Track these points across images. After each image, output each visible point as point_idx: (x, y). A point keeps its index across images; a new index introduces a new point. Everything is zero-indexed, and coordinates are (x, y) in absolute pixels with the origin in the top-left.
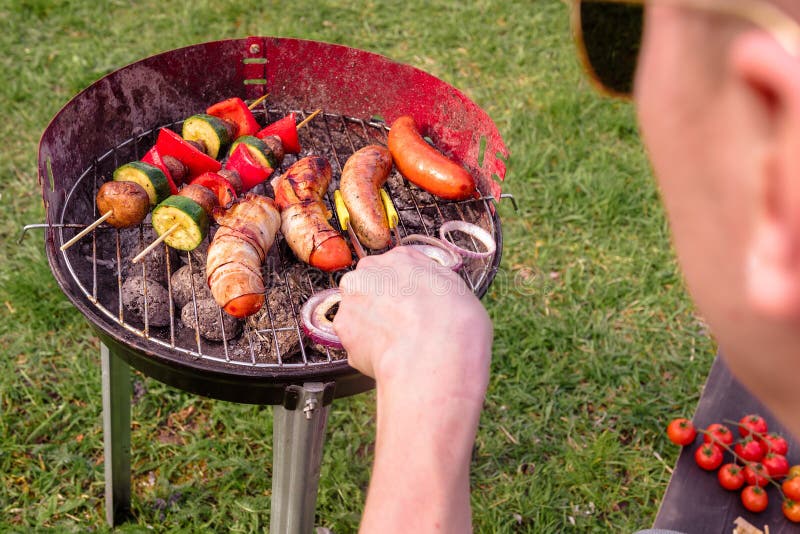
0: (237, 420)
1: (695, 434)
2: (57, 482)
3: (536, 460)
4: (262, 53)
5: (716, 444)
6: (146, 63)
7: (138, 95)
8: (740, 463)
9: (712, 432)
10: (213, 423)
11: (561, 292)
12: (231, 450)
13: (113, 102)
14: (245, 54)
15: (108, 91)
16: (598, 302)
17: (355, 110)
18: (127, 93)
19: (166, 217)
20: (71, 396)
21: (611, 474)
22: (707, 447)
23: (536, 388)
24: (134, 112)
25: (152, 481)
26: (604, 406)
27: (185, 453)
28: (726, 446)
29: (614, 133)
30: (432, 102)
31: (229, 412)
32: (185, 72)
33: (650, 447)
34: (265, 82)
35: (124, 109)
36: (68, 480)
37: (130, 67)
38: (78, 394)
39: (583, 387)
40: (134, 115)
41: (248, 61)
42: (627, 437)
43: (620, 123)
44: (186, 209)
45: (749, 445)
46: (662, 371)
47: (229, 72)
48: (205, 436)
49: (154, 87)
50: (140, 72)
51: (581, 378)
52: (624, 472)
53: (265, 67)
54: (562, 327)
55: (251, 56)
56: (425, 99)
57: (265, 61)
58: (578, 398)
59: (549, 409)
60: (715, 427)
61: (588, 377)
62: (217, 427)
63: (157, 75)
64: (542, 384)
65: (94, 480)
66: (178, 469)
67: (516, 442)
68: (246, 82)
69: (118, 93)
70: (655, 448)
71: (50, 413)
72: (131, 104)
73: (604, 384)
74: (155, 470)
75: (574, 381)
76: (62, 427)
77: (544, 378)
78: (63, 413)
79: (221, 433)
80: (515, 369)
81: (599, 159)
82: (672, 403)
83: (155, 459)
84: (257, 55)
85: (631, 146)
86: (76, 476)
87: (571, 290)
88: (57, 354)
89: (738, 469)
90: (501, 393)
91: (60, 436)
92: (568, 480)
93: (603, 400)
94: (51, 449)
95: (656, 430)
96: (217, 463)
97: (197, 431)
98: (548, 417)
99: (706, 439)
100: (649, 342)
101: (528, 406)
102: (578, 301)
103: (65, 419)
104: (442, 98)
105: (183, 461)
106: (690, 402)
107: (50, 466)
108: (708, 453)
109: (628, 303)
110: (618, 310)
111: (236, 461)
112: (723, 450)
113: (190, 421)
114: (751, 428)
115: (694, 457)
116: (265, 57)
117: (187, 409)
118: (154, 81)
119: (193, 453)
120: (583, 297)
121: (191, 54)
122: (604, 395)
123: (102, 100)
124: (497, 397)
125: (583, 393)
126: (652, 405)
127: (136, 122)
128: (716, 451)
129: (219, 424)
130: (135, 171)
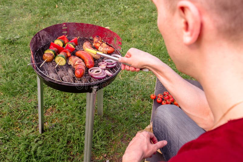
0: (62, 108)
1: (156, 97)
2: (26, 127)
3: (126, 107)
4: (66, 26)
5: (160, 97)
6: (44, 30)
7: (43, 36)
8: (166, 100)
9: (159, 95)
10: (57, 110)
11: (123, 74)
12: (62, 115)
13: (39, 39)
14: (63, 27)
15: (38, 36)
16: (131, 75)
17: (86, 36)
18: (41, 36)
19: (58, 59)
20: (23, 109)
21: (141, 107)
22: (159, 98)
23: (122, 93)
24: (42, 40)
25: (47, 124)
26: (137, 95)
27: (52, 117)
28: (163, 98)
29: (126, 41)
30: (103, 33)
31: (60, 107)
32: (51, 31)
33: (148, 101)
34: (66, 32)
35: (40, 40)
36: (28, 126)
37: (41, 31)
38: (25, 109)
39: (132, 92)
40: (42, 41)
41: (63, 28)
42: (143, 100)
43: (127, 39)
44: (62, 57)
45: (166, 97)
46: (146, 86)
47: (60, 31)
48: (56, 113)
49: (45, 35)
50: (43, 32)
51: (131, 90)
52: (143, 106)
53: (67, 29)
54: (125, 81)
55: (64, 27)
56: (101, 32)
57: (67, 28)
58: (131, 94)
59: (126, 97)
60: (160, 94)
61: (132, 90)
62: (58, 111)
63: (46, 32)
64: (124, 92)
65: (34, 125)
66: (52, 120)
67: (121, 104)
68: (63, 32)
69: (39, 36)
70: (149, 101)
71: (19, 114)
72: (41, 39)
73: (136, 91)
74: (47, 121)
75: (130, 91)
76: (23, 116)
77: (124, 91)
78: (23, 113)
79: (59, 112)
80: (118, 90)
81: (125, 47)
82: (150, 92)
83: (46, 119)
84: (65, 27)
85: (130, 43)
86: (30, 125)
87: (125, 74)
88: (16, 102)
89: (165, 101)
90: (116, 95)
91: (23, 118)
92: (133, 109)
93: (136, 94)
94: (22, 121)
95: (148, 98)
96: (60, 118)
97: (54, 112)
98: (126, 99)
99: (158, 97)
100: (142, 81)
101: (122, 97)
102: (127, 76)
103: (23, 114)
104: (105, 31)
105: (53, 119)
106: (153, 91)
107: (23, 124)
108: (159, 99)
109: (137, 75)
110: (135, 76)
111: (64, 117)
112: (162, 98)
113: (52, 110)
114: (166, 94)
115: (157, 101)
116: (66, 27)
117: (50, 108)
118: (45, 33)
119: (54, 117)
120: (127, 75)
121: (52, 27)
122: (136, 93)
123: (37, 38)
124: (115, 96)
125: (132, 93)
126: (146, 93)
127: (42, 42)
128: (160, 99)
129: (58, 110)
130: (50, 51)
